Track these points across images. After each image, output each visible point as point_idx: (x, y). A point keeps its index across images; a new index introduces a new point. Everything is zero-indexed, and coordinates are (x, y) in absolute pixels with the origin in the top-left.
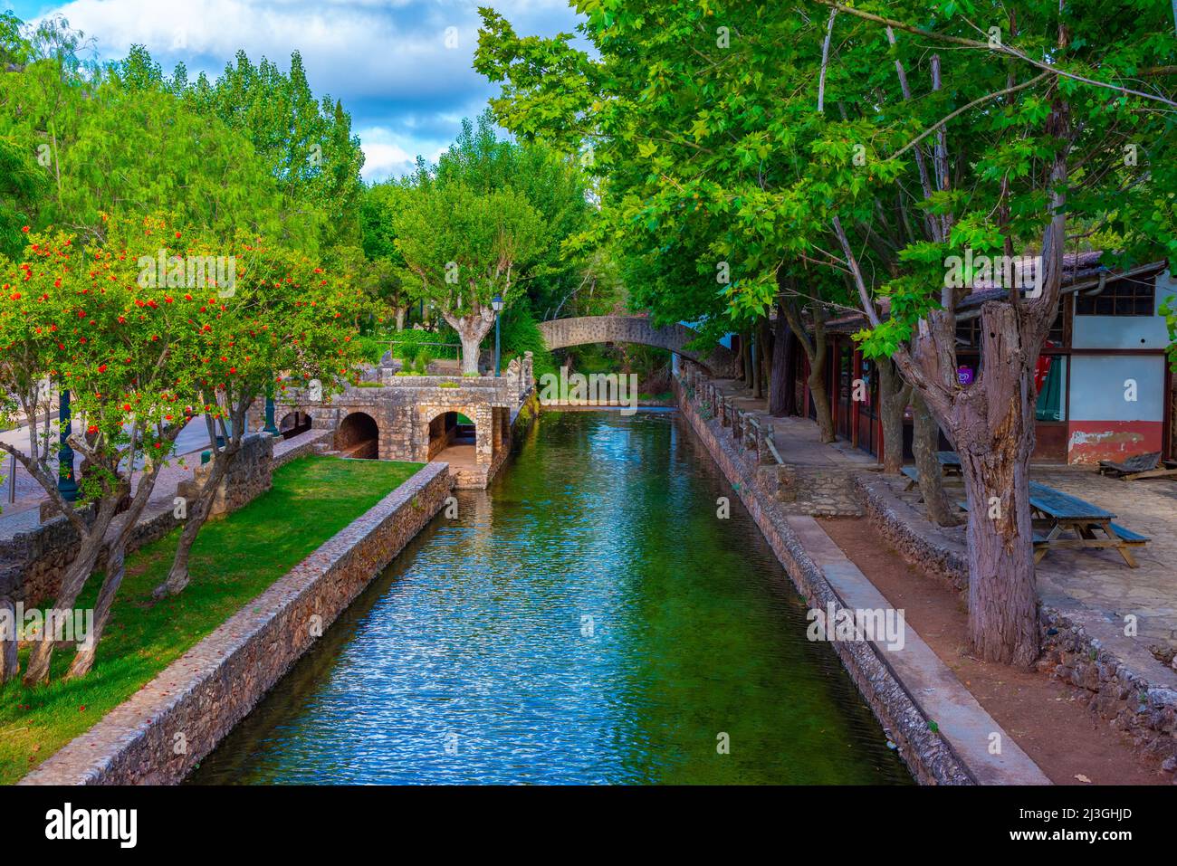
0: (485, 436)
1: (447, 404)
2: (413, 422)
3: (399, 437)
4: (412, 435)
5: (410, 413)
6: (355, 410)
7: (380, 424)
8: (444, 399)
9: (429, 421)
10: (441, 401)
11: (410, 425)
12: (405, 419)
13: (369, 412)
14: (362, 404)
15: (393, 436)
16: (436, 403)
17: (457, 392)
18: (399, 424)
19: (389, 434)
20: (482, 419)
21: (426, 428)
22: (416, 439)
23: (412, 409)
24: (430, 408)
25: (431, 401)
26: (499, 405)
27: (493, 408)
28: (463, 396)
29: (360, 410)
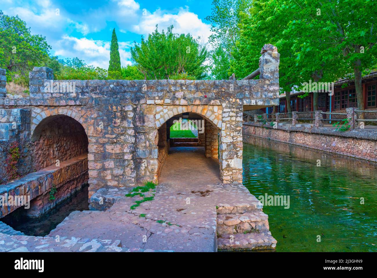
0: (233, 145)
1: (183, 102)
2: (136, 128)
3: (117, 149)
4: (135, 147)
5: (131, 115)
6: (54, 112)
7: (90, 131)
8: (179, 95)
9: (158, 125)
10: (174, 98)
11: (131, 132)
12: (125, 124)
13: (74, 114)
14: (63, 102)
15: (109, 148)
16: (168, 101)
17: (197, 85)
18: (117, 131)
19: (103, 145)
20: (230, 122)
21: (153, 136)
22: (140, 151)
23: (134, 110)
24: (159, 108)
25: (161, 98)
26: (253, 102)
27: (245, 106)
28: (205, 91)
29: (62, 111)
